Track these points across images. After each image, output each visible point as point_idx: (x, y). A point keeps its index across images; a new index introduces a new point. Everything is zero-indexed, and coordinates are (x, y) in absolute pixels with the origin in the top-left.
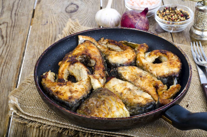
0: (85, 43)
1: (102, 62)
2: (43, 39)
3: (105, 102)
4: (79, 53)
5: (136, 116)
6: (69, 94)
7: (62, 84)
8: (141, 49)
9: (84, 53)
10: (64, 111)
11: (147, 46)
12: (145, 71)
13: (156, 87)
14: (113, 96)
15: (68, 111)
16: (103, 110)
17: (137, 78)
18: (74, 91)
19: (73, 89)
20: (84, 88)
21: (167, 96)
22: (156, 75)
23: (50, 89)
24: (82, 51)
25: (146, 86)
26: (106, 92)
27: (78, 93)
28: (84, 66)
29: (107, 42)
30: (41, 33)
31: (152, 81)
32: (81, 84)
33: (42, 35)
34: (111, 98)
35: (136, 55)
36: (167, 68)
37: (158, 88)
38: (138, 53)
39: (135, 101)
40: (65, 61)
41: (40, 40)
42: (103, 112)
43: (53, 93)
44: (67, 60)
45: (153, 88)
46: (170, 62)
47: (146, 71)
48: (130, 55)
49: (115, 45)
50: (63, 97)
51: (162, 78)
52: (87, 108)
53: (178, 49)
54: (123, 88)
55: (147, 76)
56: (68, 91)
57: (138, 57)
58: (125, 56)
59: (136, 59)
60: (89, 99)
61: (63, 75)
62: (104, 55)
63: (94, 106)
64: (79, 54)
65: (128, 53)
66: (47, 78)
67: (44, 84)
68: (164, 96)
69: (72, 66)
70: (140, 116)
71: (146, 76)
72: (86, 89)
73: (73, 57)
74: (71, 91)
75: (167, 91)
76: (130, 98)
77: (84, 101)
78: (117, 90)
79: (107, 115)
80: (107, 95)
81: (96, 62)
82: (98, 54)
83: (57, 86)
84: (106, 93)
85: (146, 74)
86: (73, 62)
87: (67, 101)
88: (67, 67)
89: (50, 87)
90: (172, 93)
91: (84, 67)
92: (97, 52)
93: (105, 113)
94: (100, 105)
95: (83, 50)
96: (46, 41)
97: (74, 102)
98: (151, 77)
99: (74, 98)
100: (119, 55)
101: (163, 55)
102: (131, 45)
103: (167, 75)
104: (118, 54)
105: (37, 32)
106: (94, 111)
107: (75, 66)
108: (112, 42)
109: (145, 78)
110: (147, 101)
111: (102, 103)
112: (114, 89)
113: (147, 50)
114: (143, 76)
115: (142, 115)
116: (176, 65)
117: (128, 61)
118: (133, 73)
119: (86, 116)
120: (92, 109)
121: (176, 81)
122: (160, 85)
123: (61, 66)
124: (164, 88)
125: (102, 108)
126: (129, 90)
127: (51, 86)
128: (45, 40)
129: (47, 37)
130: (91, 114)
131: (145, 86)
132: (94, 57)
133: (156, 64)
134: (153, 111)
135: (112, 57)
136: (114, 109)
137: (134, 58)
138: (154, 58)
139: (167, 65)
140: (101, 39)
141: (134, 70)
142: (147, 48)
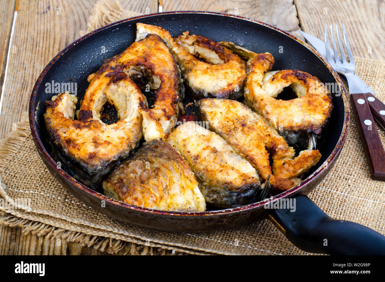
0: (148, 39)
1: (173, 83)
2: (41, 45)
3: (159, 173)
4: (131, 60)
5: (213, 213)
6: (90, 149)
7: (82, 124)
8: (258, 64)
9: (142, 61)
10: (72, 184)
11: (272, 59)
12: (255, 114)
13: (271, 151)
14: (178, 162)
15: (79, 185)
16: (151, 189)
17: (235, 128)
18: (103, 142)
19: (101, 138)
20: (126, 137)
21: (289, 172)
22: (275, 124)
23: (56, 132)
24: (138, 57)
25: (251, 146)
26: (166, 151)
27: (110, 147)
28: (136, 88)
29: (193, 41)
30: (38, 33)
31: (266, 136)
32: (121, 128)
33: (39, 36)
34: (173, 165)
35: (245, 77)
36: (301, 113)
37: (275, 153)
38: (250, 71)
39: (221, 177)
40: (101, 74)
41: (35, 47)
42: (152, 193)
43: (61, 141)
44: (106, 73)
45: (264, 151)
46: (309, 99)
47: (258, 114)
48: (232, 75)
49: (210, 49)
50: (78, 152)
51: (287, 132)
52: (123, 181)
53: (331, 73)
54: (203, 146)
55: (256, 123)
56: (91, 141)
57: (248, 81)
58: (223, 77)
59: (243, 85)
60: (130, 162)
61: (92, 104)
62: (183, 69)
63: (136, 178)
64: (132, 63)
65: (229, 71)
66: (56, 108)
67: (47, 121)
68: (285, 172)
69: (113, 87)
70: (220, 214)
71: (255, 125)
72: (128, 139)
73: (118, 68)
74: (96, 142)
75: (293, 162)
76: (213, 169)
77: (120, 164)
78: (189, 148)
79: (159, 200)
80: (166, 159)
81: (162, 82)
82: (170, 66)
83: (72, 128)
84: (165, 154)
85: (257, 119)
86: (117, 78)
87: (84, 162)
88: (104, 86)
89: (58, 128)
90: (301, 168)
91: (135, 91)
92: (168, 62)
93: (155, 196)
94: (149, 178)
95: (140, 54)
96: (47, 51)
97: (97, 166)
98: (265, 128)
99: (100, 158)
100: (210, 73)
101: (299, 82)
102: (241, 52)
103: (297, 127)
104: (209, 71)
105: (28, 30)
106: (134, 190)
107: (119, 86)
108: (203, 42)
109: (251, 128)
110: (244, 180)
111: (153, 174)
112: (184, 145)
113: (270, 66)
114: (248, 123)
115: (226, 211)
116: (319, 108)
117: (226, 87)
118: (230, 116)
119: (112, 200)
120: (132, 184)
121: (314, 141)
122: (279, 146)
123: (92, 85)
124: (287, 154)
125: (152, 185)
126: (215, 151)
127: (61, 126)
128: (46, 49)
129: (50, 42)
130: (127, 194)
131: (249, 146)
132: (160, 73)
133: (281, 100)
134: (249, 205)
135: (196, 76)
136: (175, 189)
137: (240, 82)
138: (280, 86)
139: (301, 106)
140: (184, 33)
141: (233, 109)
142: (271, 63)
